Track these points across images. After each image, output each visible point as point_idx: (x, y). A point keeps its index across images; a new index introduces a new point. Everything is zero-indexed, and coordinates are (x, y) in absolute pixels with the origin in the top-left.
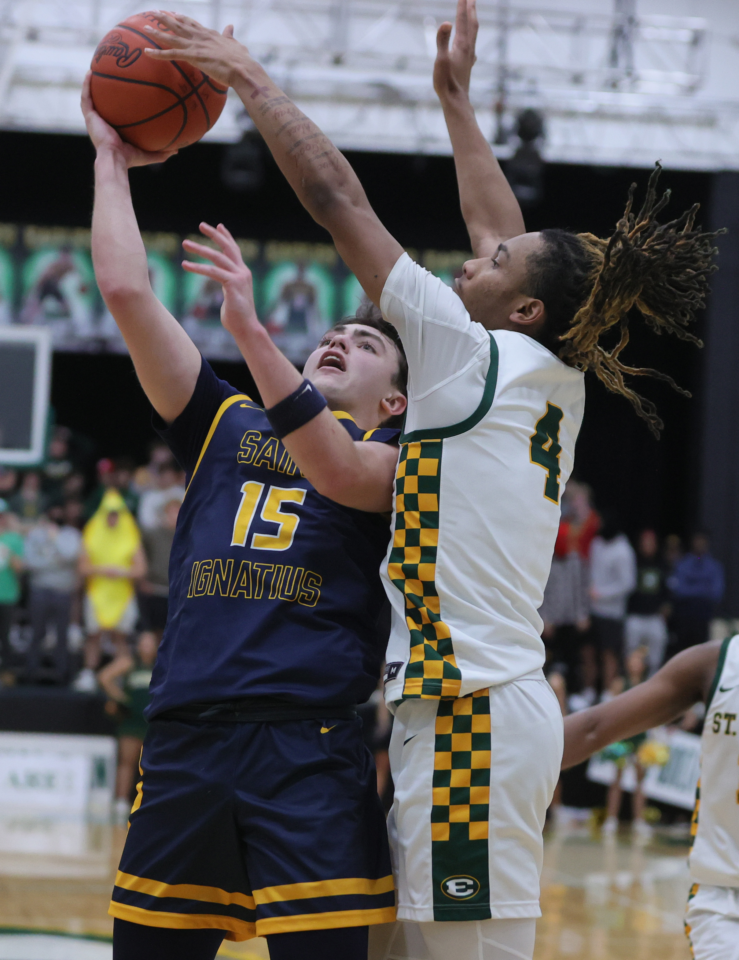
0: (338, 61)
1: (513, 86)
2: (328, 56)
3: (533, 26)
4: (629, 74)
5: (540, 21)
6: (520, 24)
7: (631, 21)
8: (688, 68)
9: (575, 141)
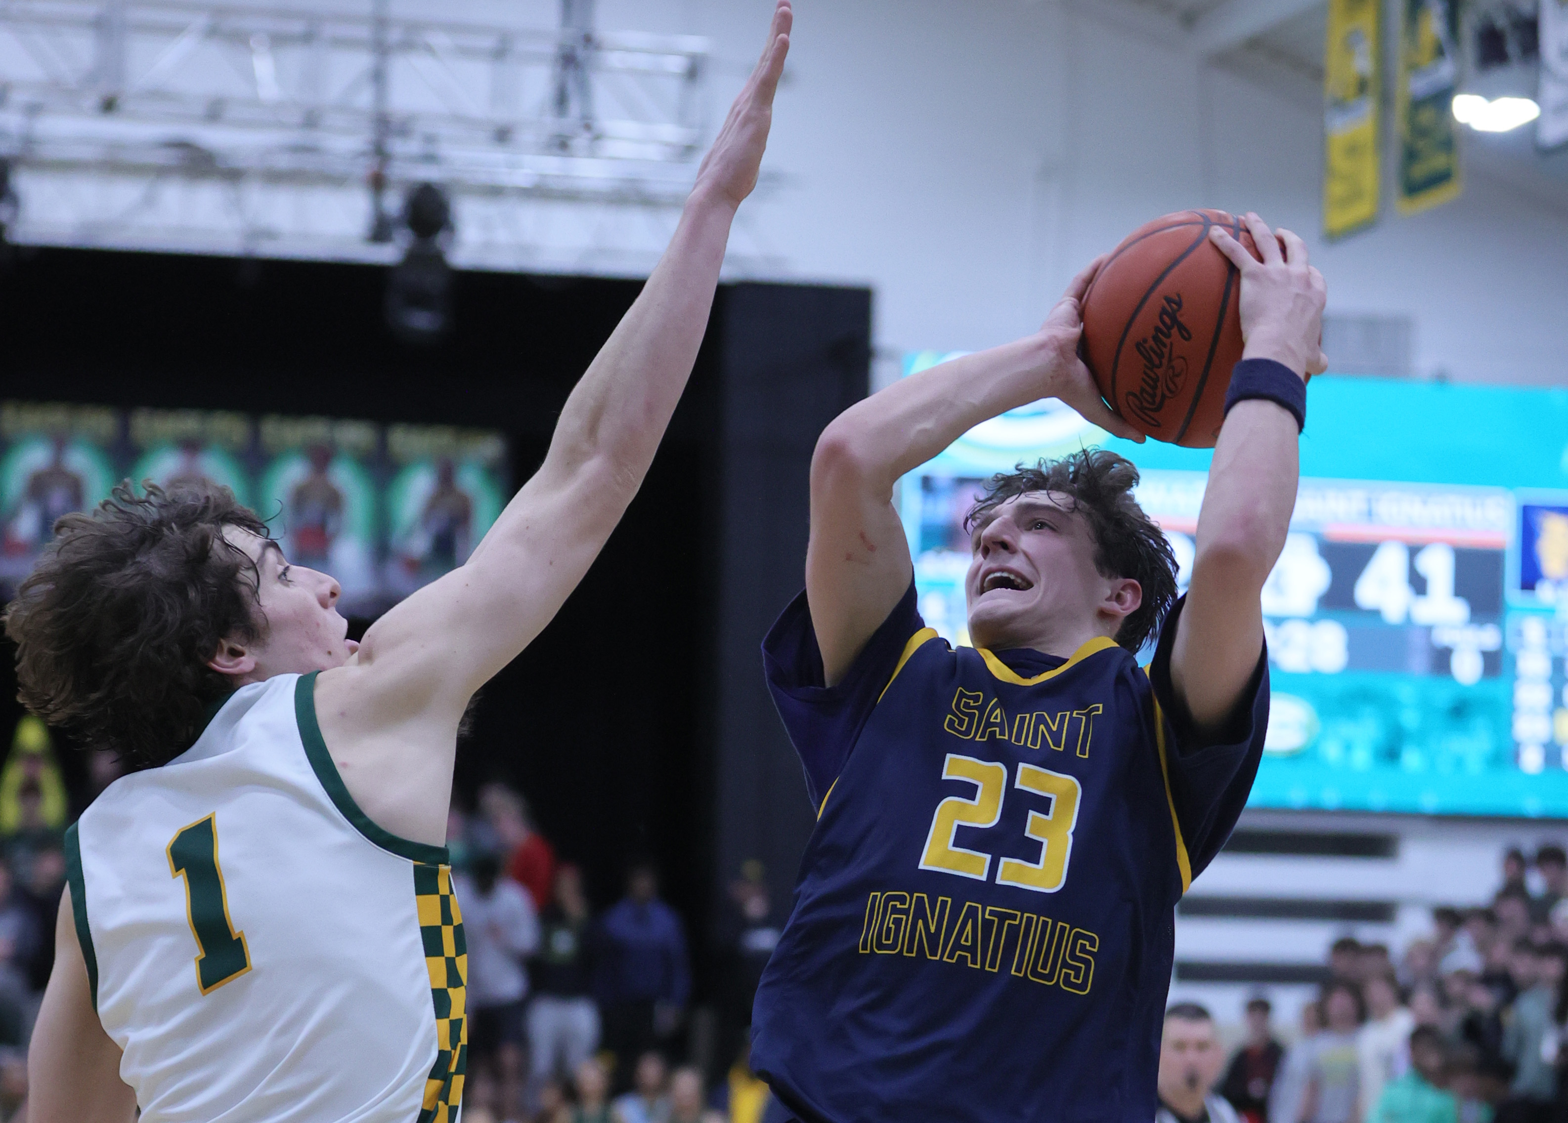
0: (109, 106)
1: (399, 147)
2: (92, 100)
3: (429, 49)
4: (588, 127)
5: (440, 40)
6: (408, 46)
7: (588, 40)
8: (682, 117)
9: (502, 236)
